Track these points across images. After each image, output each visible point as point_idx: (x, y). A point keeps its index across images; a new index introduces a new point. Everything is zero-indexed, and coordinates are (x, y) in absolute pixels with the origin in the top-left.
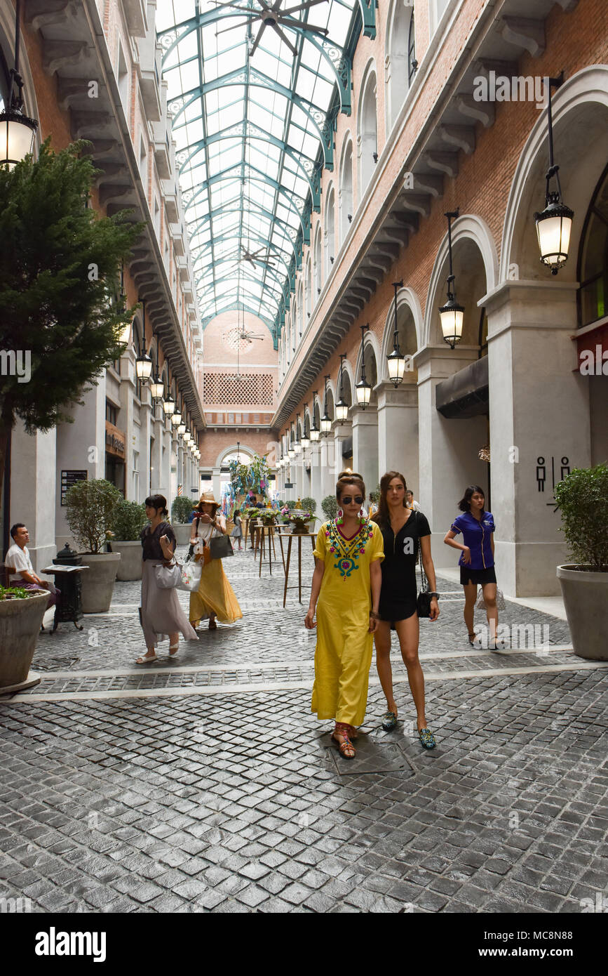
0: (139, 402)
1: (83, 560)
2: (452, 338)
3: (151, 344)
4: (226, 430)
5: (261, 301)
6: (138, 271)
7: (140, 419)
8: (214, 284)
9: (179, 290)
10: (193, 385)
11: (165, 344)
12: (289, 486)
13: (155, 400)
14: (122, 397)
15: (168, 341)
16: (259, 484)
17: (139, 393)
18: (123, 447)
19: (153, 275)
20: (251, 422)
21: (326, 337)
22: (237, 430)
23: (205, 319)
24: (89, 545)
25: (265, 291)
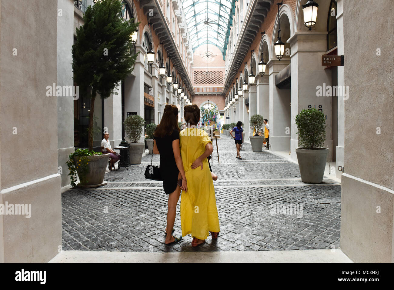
0: (161, 84)
1: (130, 145)
2: (279, 56)
3: (166, 61)
4: (203, 95)
5: (217, 40)
6: (159, 32)
7: (162, 91)
8: (197, 33)
9: (181, 37)
10: (187, 76)
11: (173, 60)
12: (228, 118)
13: (169, 84)
14: (153, 83)
15: (174, 59)
16: (213, 117)
17: (161, 81)
18: (153, 103)
19: (165, 33)
20: (214, 91)
21: (239, 55)
22: (208, 94)
23: (194, 48)
24: (133, 140)
25: (219, 35)
